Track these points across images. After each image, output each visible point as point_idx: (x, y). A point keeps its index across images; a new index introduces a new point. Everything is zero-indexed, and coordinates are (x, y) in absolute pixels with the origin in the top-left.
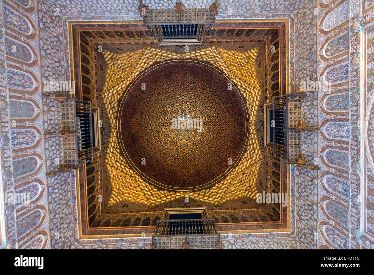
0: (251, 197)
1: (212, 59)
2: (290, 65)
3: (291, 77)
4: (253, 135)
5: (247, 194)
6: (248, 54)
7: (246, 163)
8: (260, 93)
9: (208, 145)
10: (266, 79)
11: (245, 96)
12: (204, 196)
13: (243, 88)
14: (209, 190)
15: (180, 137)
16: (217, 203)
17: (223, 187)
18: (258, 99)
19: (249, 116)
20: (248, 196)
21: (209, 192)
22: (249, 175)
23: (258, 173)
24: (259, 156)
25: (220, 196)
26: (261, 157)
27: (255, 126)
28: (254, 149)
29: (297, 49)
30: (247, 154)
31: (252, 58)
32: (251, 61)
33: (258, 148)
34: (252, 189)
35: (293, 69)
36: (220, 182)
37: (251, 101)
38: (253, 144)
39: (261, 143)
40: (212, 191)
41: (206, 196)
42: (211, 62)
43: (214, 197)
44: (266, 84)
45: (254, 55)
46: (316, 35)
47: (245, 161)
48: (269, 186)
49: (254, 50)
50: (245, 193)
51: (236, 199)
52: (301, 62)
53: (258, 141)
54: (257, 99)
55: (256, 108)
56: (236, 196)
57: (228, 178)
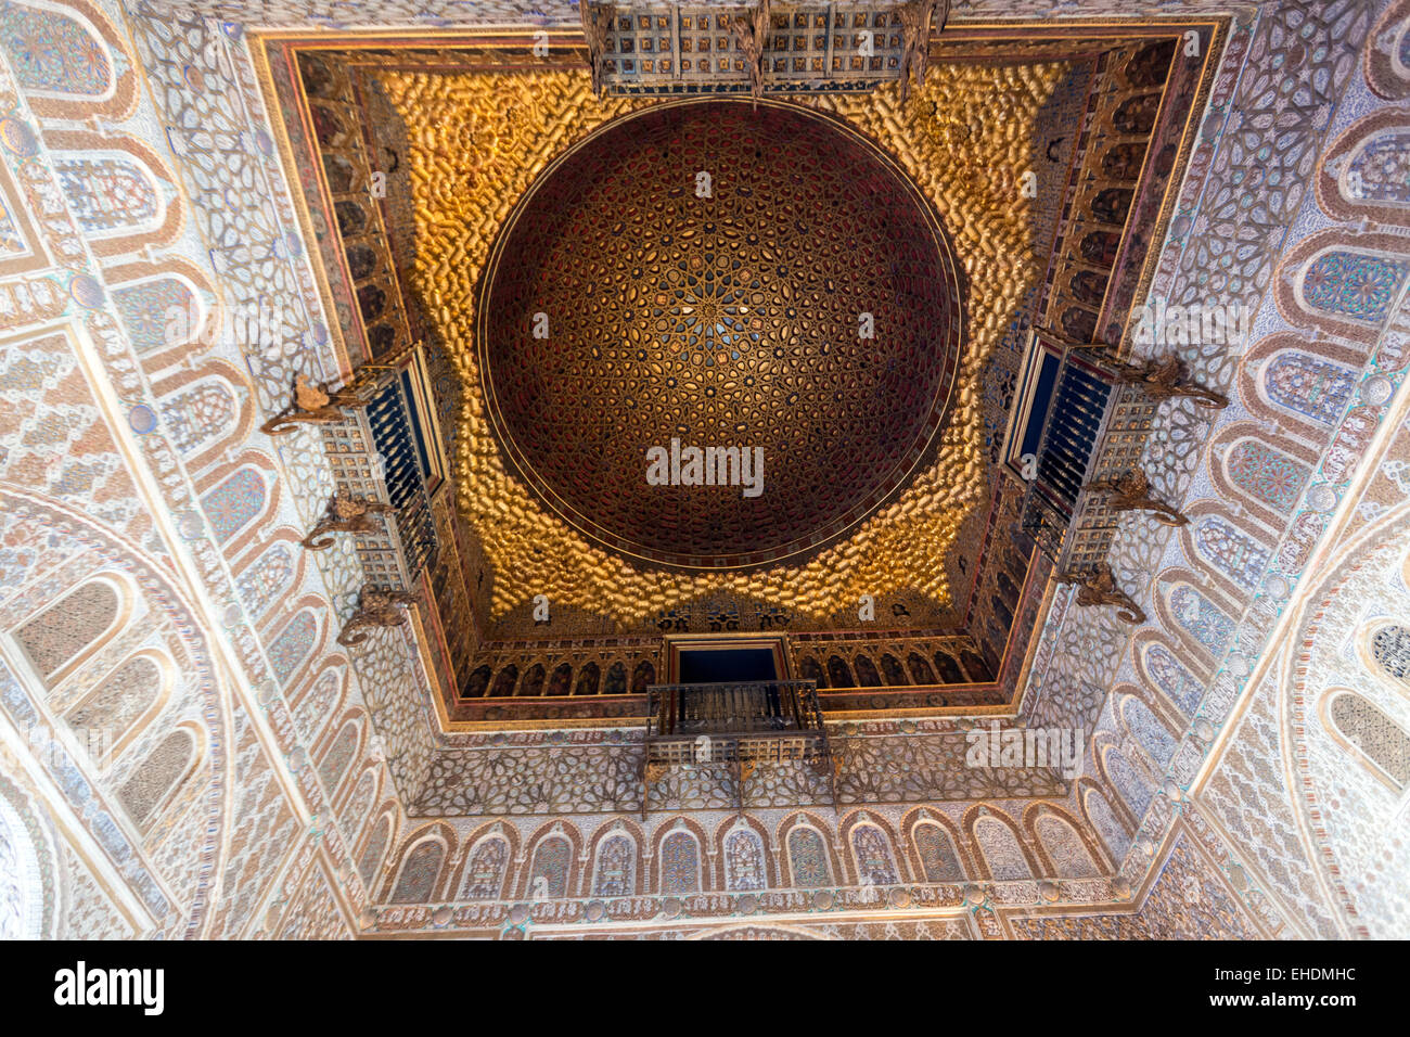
0: (496, 589)
1: (941, 475)
2: (897, 720)
3: (865, 725)
4: (690, 587)
5: (501, 575)
6: (938, 572)
7: (602, 572)
8: (819, 613)
9: (634, 407)
10: (861, 636)
11: (811, 565)
12: (478, 453)
13: (837, 561)
14: (500, 465)
15: (661, 299)
16: (464, 503)
17: (516, 509)
18: (802, 607)
19: (748, 573)
20: (497, 579)
21: (494, 467)
22: (561, 577)
23: (574, 608)
24: (628, 614)
25: (487, 507)
26: (627, 619)
27: (717, 590)
28: (648, 596)
29: (936, 740)
30: (631, 575)
31: (922, 584)
32: (914, 579)
33: (655, 608)
34: (518, 587)
35: (887, 731)
36: (532, 495)
37: (794, 584)
38: (663, 590)
39: (671, 615)
40: (500, 476)
41: (480, 463)
42: (933, 470)
43: (482, 489)
44: (847, 637)
45: (932, 589)
46: (968, 797)
47: (606, 568)
48: (549, 650)
49: (948, 591)
50: (504, 566)
51: (483, 551)
52: (903, 757)
53: (674, 605)
54: (801, 603)
55: (775, 599)
56: (492, 546)
57: (548, 521)
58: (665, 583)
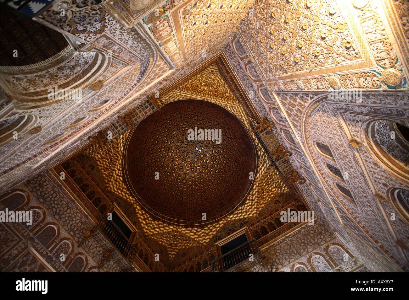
0: (169, 252)
1: (262, 160)
2: (283, 238)
3: (274, 244)
4: (218, 226)
5: (169, 248)
6: (283, 184)
7: (192, 234)
8: (255, 215)
9: (186, 182)
10: (268, 216)
11: (247, 202)
12: (144, 219)
13: (252, 197)
14: (151, 219)
15: (178, 151)
16: (146, 234)
17: (161, 229)
18: (250, 216)
19: (232, 213)
20: (168, 249)
21: (150, 221)
22: (184, 240)
23: (191, 247)
24: (204, 242)
25: (153, 232)
26: (205, 244)
27: (226, 222)
28: (207, 234)
29: (295, 238)
30: (201, 231)
31: (281, 190)
32: (278, 190)
33: (211, 237)
34: (175, 249)
35: (281, 243)
36: (164, 222)
37: (245, 210)
38: (211, 231)
39: (216, 237)
40: (153, 222)
41: (146, 222)
42: (260, 160)
43: (149, 228)
44: (264, 218)
45: (284, 190)
46: (308, 252)
47: (193, 232)
48: (187, 263)
49: (287, 189)
50: (168, 245)
51: (159, 244)
52: (287, 249)
53: (216, 233)
54: (249, 214)
55: (242, 217)
56: (161, 241)
57: (172, 227)
58: (211, 228)
